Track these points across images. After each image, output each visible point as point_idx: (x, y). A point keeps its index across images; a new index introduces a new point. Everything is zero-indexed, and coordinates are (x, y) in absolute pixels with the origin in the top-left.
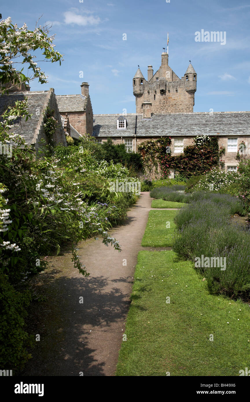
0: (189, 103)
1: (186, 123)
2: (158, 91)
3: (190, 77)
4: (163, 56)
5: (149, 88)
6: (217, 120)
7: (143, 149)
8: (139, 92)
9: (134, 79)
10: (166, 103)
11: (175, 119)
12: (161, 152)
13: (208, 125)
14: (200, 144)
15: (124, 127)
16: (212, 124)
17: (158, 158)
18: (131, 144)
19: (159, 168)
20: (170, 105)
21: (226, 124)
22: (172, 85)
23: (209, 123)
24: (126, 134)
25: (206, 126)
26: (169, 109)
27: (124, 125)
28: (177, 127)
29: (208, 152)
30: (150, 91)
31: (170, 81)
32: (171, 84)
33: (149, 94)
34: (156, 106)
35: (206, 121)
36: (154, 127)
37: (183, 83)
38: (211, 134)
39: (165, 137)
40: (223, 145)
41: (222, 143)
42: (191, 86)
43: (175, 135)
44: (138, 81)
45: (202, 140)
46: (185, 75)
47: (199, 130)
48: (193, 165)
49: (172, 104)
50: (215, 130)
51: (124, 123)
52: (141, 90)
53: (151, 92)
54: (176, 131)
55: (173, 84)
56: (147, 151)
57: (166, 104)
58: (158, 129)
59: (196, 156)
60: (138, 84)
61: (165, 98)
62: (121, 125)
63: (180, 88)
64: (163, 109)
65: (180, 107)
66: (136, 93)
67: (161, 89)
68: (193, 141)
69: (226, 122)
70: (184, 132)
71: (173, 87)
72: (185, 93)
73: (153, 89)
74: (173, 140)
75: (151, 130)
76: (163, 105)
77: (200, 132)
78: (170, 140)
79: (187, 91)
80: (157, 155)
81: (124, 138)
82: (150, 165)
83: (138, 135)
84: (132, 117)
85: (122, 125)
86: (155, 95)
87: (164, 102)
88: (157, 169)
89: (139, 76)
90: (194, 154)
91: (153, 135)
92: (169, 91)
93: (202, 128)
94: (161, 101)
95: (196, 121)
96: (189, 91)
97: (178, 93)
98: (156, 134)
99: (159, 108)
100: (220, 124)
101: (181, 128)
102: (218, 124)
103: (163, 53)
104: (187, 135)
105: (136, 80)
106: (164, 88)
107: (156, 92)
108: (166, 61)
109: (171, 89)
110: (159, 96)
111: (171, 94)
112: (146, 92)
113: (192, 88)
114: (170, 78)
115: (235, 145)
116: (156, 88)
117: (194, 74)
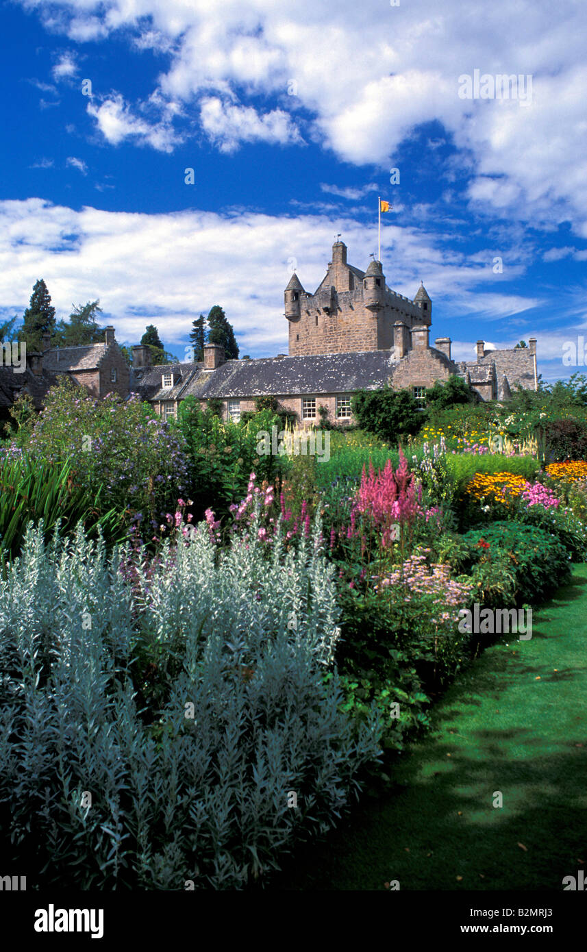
0: (370, 327)
2: (322, 311)
3: (368, 283)
4: (334, 248)
5: (309, 306)
8: (291, 314)
9: (285, 293)
10: (335, 330)
15: (171, 385)
20: (340, 333)
22: (344, 298)
26: (339, 340)
27: (172, 382)
30: (310, 311)
31: (344, 289)
33: (308, 316)
34: (320, 336)
37: (359, 294)
42: (371, 298)
44: (290, 295)
49: (343, 332)
52: (294, 310)
53: (312, 312)
55: (345, 296)
57: (333, 332)
60: (291, 301)
61: (332, 320)
63: (356, 302)
64: (329, 341)
65: (357, 336)
66: (288, 315)
67: (325, 306)
71: (345, 302)
72: (363, 312)
73: (314, 306)
76: (330, 334)
78: (222, 404)
79: (367, 307)
81: (164, 401)
85: (168, 382)
86: (317, 318)
87: (331, 328)
94: (326, 326)
96: (370, 306)
97: (353, 312)
99: (324, 339)
103: (335, 244)
105: (288, 292)
106: (328, 305)
107: (318, 311)
108: (339, 257)
109: (341, 305)
110: (323, 318)
111: (342, 314)
112: (304, 312)
113: (372, 302)
114: (346, 285)
115: (313, 409)
116: (319, 305)
117: (375, 277)
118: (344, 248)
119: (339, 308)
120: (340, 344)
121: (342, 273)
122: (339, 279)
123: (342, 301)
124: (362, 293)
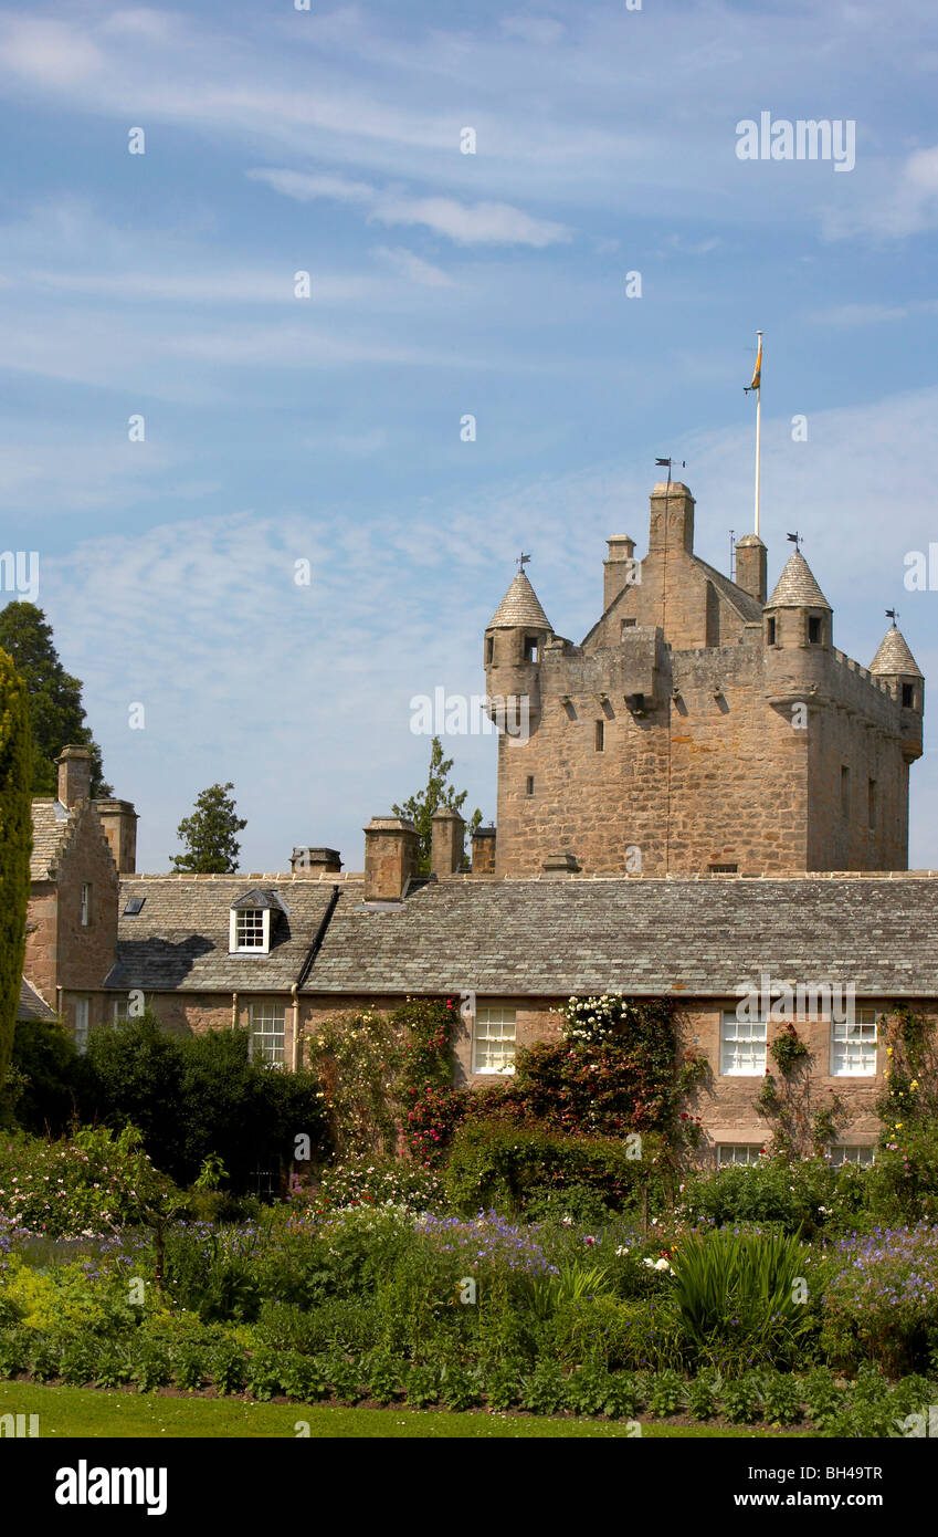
0: (784, 769)
1: (555, 929)
2: (618, 701)
3: (784, 629)
4: (656, 503)
5: (572, 685)
6: (710, 914)
7: (330, 1049)
9: (490, 634)
10: (663, 770)
12: (412, 1070)
13: (653, 940)
14: (587, 1035)
15: (260, 943)
16: (675, 936)
17: (397, 1096)
18: (279, 1027)
19: (399, 1146)
20: (682, 780)
22: (695, 669)
23: (660, 931)
24: (264, 981)
25: (640, 949)
26: (674, 802)
27: (260, 933)
28: (506, 947)
29: (624, 1074)
30: (576, 701)
31: (693, 641)
32: (685, 665)
33: (570, 717)
34: (609, 787)
35: (652, 922)
36: (403, 947)
37: (750, 661)
38: (642, 990)
39: (431, 997)
40: (700, 1044)
41: (691, 1031)
42: (791, 677)
44: (508, 645)
45: (591, 1019)
46: (766, 617)
47: (597, 968)
49: (692, 776)
50: (673, 969)
51: (259, 923)
53: (583, 707)
54: (493, 971)
55: (701, 662)
56: (347, 1063)
57: (659, 775)
59: (565, 1093)
60: (508, 664)
61: (654, 739)
62: (249, 937)
63: (736, 684)
64: (641, 804)
65: (738, 794)
67: (631, 690)
68: (559, 1020)
69: (746, 928)
71: (700, 681)
72: (761, 717)
73: (590, 687)
75: (378, 965)
76: (646, 781)
77: (599, 976)
78: (454, 1014)
79: (773, 705)
80: (394, 1082)
81: (247, 998)
82: (363, 1130)
83: (312, 985)
84: (317, 893)
85: (250, 933)
86: (600, 724)
87: (650, 761)
88: (390, 1149)
89: (511, 617)
90: (556, 1083)
91: (375, 987)
93: (618, 956)
94: (631, 756)
95: (606, 923)
96: (780, 703)
97: (726, 716)
98: (397, 985)
99: (621, 798)
100: (711, 938)
101: (522, 958)
102: (700, 935)
103: (661, 488)
104: (532, 992)
105: (500, 636)
106: (645, 688)
107: (606, 704)
108: (676, 531)
109: (688, 693)
110: (622, 728)
111: (689, 720)
112: (556, 702)
113: (795, 688)
114: (697, 625)
115: (757, 1045)
116: (607, 683)
117: (806, 610)
118: (690, 503)
119: (678, 700)
120: (680, 816)
121: (684, 585)
122: (671, 602)
123: (690, 677)
124: (760, 659)
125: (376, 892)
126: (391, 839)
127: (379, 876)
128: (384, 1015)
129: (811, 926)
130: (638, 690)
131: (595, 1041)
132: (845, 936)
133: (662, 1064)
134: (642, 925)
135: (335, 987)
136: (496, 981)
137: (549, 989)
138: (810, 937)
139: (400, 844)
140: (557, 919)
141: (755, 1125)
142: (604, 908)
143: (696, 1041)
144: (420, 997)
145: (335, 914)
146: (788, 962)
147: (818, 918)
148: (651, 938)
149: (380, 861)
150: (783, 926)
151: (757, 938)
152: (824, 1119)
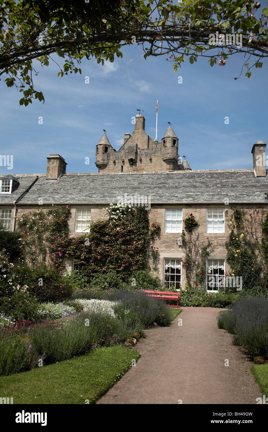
1: (107, 186)
2: (126, 161)
3: (167, 142)
5: (116, 158)
6: (159, 181)
7: (25, 223)
8: (101, 162)
9: (97, 147)
11: (93, 181)
12: (53, 230)
14: (116, 217)
15: (9, 191)
16: (147, 187)
17: (47, 240)
18: (10, 216)
19: (48, 258)
21: (170, 188)
22: (145, 153)
23: (142, 186)
25: (135, 191)
27: (9, 187)
28: (89, 191)
29: (130, 231)
30: (117, 161)
31: (144, 147)
32: (143, 152)
33: (115, 165)
35: (140, 184)
36: (55, 191)
37: (159, 151)
39: (61, 205)
40: (157, 221)
41: (154, 216)
42: (169, 153)
43: (79, 203)
44: (101, 149)
45: (118, 211)
46: (163, 140)
48: (101, 254)
51: (9, 184)
52: (104, 160)
53: (118, 163)
54: (84, 197)
55: (147, 151)
56: (31, 228)
58: (58, 193)
59: (107, 238)
60: (101, 153)
61: (135, 169)
62: (5, 189)
63: (155, 156)
66: (98, 163)
67: (130, 158)
68: (106, 212)
69: (171, 185)
70: (97, 199)
71: (146, 156)
72: (161, 164)
73: (120, 158)
74: (73, 211)
75: (46, 196)
78: (69, 211)
79: (164, 161)
80: (47, 235)
82: (35, 252)
84: (31, 179)
85: (6, 187)
86: (122, 167)
88: (44, 259)
89: (103, 142)
90: (104, 235)
91: (43, 202)
92: (141, 160)
93: (127, 193)
95: (124, 184)
96: (167, 160)
97: (153, 164)
98: (50, 202)
100: (160, 188)
101: (95, 194)
102: (156, 187)
103: (138, 116)
104: (97, 203)
105: (99, 146)
107: (124, 162)
108: (141, 125)
109: (143, 158)
110: (127, 167)
111: (143, 165)
112: (112, 162)
113: (170, 156)
114: (145, 145)
115: (179, 222)
116: (124, 157)
117: (172, 138)
118: (144, 120)
121: (143, 136)
122: (139, 141)
123: (144, 155)
124: (161, 150)
125: (50, 177)
126: (55, 160)
127: (51, 172)
128: (45, 211)
129: (195, 184)
130: (132, 158)
131: (119, 219)
132: (207, 186)
133: (143, 228)
134: (136, 184)
135: (29, 203)
136: (85, 200)
137: (103, 202)
138: (195, 187)
139: (58, 162)
140: (107, 183)
141: (179, 251)
142: (124, 180)
143: (156, 220)
144: (58, 205)
145: (36, 184)
146: (188, 194)
147: (197, 182)
148: (139, 188)
149: (51, 168)
150: (185, 184)
151: (176, 187)
152: (205, 249)
